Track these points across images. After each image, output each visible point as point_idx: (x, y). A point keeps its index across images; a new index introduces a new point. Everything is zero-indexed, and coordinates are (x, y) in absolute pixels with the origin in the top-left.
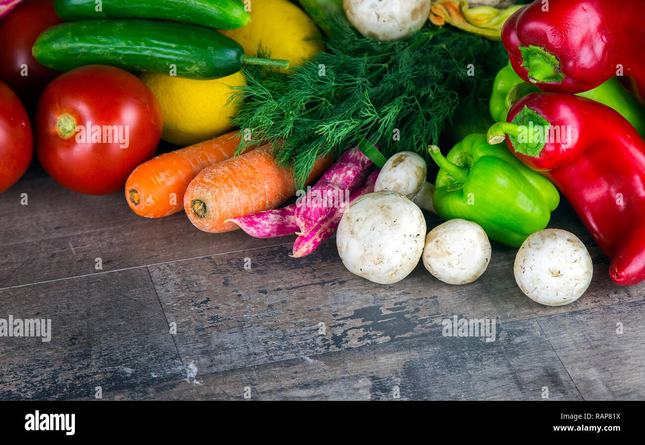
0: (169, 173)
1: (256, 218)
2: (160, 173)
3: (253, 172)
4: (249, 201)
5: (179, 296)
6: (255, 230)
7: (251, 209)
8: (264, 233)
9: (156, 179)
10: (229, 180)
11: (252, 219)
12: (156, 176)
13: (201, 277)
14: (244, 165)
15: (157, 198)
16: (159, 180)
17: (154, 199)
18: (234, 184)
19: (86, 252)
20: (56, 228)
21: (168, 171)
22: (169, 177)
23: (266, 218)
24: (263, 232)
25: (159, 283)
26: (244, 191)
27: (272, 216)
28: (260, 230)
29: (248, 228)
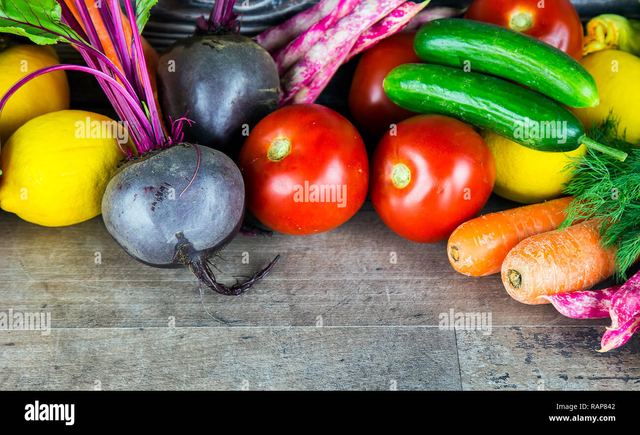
0: (493, 236)
1: (570, 297)
2: (483, 235)
3: (576, 249)
4: (566, 280)
5: (479, 367)
6: (567, 310)
7: (568, 287)
8: (576, 314)
9: (478, 242)
10: (550, 256)
11: (565, 298)
12: (479, 238)
13: (505, 349)
14: (568, 241)
15: (476, 260)
16: (481, 242)
17: (473, 260)
18: (553, 260)
19: (400, 300)
20: (378, 269)
21: (491, 234)
22: (491, 240)
23: (581, 300)
24: (575, 313)
25: (463, 348)
26: (563, 269)
27: (586, 299)
28: (572, 311)
29: (561, 307)
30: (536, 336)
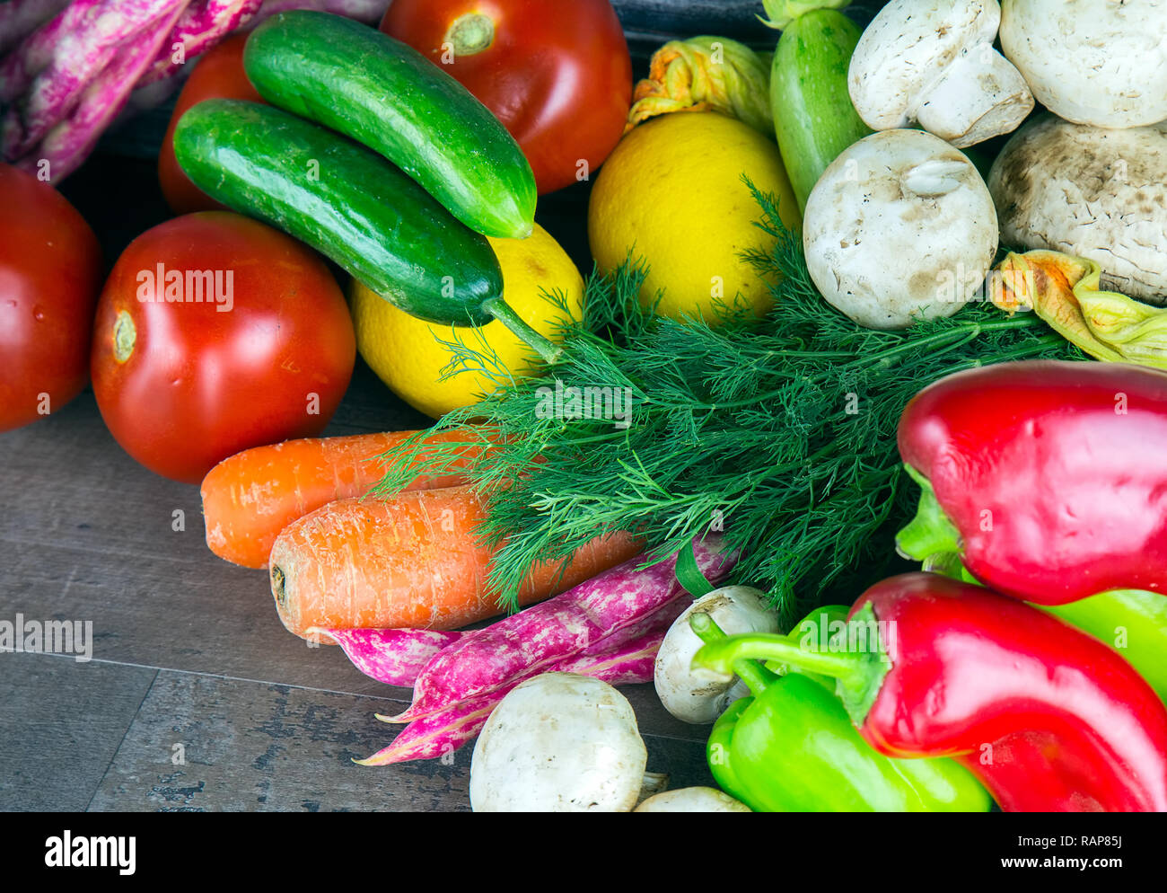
0: (273, 488)
1: (379, 639)
2: (253, 484)
3: (419, 538)
4: (379, 601)
5: (155, 761)
6: (368, 665)
7: (381, 618)
8: (387, 676)
9: (238, 495)
10: (347, 546)
11: (368, 640)
12: (242, 488)
13: (232, 730)
14: (408, 519)
15: (231, 533)
16: (245, 499)
18: (351, 557)
19: (86, 598)
20: (82, 527)
21: (272, 484)
22: (268, 497)
23: (400, 648)
24: (383, 674)
25: (146, 717)
26: (372, 578)
27: (414, 646)
28: (378, 669)
29: (356, 657)
30: (311, 711)
